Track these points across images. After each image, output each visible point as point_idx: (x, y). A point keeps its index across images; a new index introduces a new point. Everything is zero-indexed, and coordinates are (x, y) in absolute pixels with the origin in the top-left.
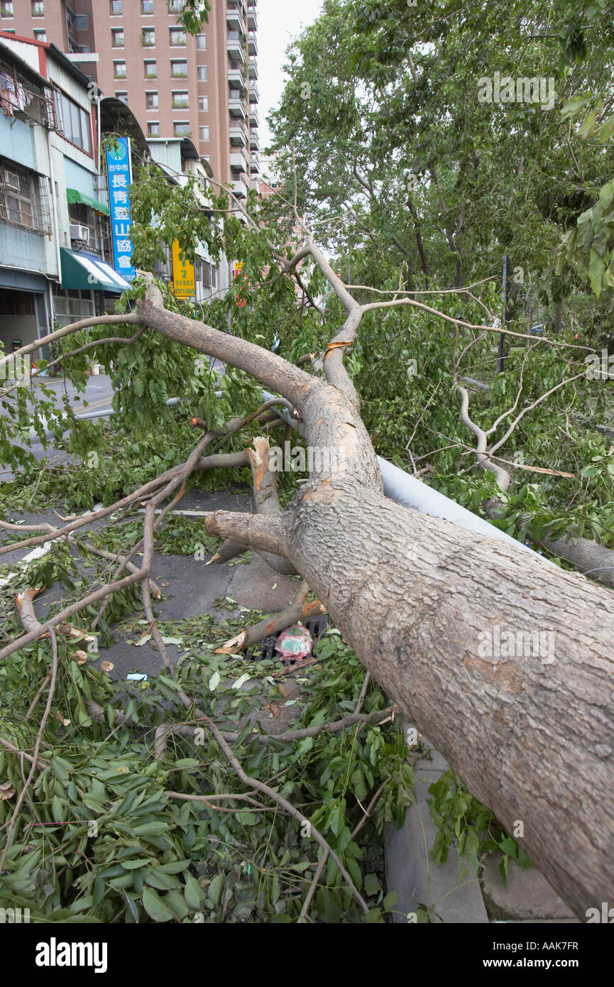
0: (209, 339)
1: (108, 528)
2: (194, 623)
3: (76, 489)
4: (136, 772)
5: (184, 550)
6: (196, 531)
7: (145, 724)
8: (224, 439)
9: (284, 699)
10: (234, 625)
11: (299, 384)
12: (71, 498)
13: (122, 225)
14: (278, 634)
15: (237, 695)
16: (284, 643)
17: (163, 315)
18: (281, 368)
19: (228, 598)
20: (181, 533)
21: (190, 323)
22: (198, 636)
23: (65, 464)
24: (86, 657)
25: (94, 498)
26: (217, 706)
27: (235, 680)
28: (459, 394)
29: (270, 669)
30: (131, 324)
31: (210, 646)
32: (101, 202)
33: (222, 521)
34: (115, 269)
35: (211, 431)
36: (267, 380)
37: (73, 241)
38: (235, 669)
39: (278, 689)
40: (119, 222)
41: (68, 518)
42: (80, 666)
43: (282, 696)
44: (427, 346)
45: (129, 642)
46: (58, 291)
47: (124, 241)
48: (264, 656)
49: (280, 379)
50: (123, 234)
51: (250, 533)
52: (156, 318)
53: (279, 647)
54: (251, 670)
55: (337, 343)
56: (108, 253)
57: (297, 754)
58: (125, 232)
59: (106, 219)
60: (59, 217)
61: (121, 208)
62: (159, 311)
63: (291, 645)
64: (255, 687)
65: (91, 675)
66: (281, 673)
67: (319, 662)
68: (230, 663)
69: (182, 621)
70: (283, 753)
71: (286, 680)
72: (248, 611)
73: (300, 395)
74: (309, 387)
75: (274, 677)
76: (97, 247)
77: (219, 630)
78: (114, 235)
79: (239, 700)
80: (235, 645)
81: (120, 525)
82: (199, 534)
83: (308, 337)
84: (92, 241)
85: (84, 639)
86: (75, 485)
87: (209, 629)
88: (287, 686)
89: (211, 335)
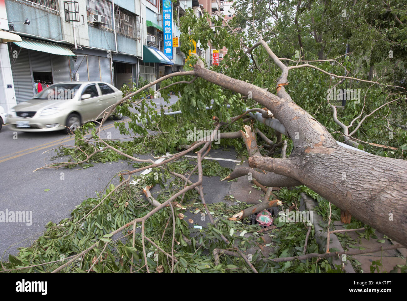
0: (228, 82)
1: (174, 163)
2: (218, 206)
3: (159, 145)
4: (212, 268)
5: (207, 174)
6: (212, 166)
7: (207, 247)
8: (227, 126)
9: (265, 243)
10: (235, 208)
11: (275, 101)
12: (157, 149)
13: (168, 35)
14: (256, 214)
15: (243, 239)
16: (260, 218)
17: (206, 71)
18: (266, 94)
19: (230, 196)
20: (206, 166)
21: (219, 75)
22: (220, 211)
23: (153, 135)
24: (183, 216)
25: (166, 150)
26: (235, 243)
27: (240, 233)
28: (331, 108)
29: (256, 229)
30: (191, 75)
31: (227, 217)
32: (159, 26)
33: (258, 160)
34: (164, 54)
35: (221, 122)
36: (259, 99)
37: (148, 42)
38: (240, 228)
39: (261, 238)
40: (166, 34)
41: (156, 158)
42: (181, 220)
43: (264, 242)
44: (316, 86)
45: (191, 212)
46: (142, 63)
47: (169, 42)
48: (251, 223)
49: (265, 99)
50: (168, 39)
51: (274, 166)
52: (203, 72)
53: (258, 219)
54: (247, 229)
55: (282, 84)
56: (162, 47)
57: (283, 269)
58: (169, 38)
59: (161, 32)
60: (143, 32)
61: (167, 28)
62: (204, 70)
63: (264, 219)
64: (250, 237)
65: (184, 225)
66: (261, 231)
67: (278, 228)
68: (237, 225)
69: (212, 205)
70: (275, 267)
71: (263, 235)
72: (240, 202)
73: (276, 107)
74: (280, 103)
75: (258, 233)
76: (157, 45)
77: (230, 210)
78: (164, 40)
79: (244, 241)
80: (238, 217)
81: (178, 161)
82: (214, 167)
83: (259, 82)
84: (155, 42)
85: (181, 209)
86: (159, 144)
87: (225, 209)
88: (264, 237)
89: (229, 80)
